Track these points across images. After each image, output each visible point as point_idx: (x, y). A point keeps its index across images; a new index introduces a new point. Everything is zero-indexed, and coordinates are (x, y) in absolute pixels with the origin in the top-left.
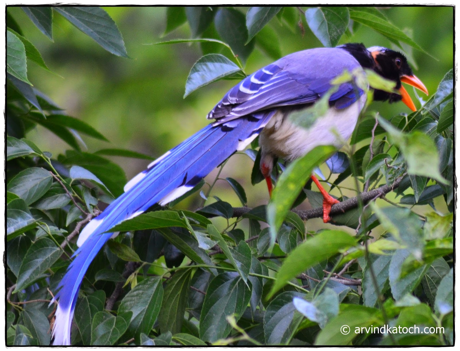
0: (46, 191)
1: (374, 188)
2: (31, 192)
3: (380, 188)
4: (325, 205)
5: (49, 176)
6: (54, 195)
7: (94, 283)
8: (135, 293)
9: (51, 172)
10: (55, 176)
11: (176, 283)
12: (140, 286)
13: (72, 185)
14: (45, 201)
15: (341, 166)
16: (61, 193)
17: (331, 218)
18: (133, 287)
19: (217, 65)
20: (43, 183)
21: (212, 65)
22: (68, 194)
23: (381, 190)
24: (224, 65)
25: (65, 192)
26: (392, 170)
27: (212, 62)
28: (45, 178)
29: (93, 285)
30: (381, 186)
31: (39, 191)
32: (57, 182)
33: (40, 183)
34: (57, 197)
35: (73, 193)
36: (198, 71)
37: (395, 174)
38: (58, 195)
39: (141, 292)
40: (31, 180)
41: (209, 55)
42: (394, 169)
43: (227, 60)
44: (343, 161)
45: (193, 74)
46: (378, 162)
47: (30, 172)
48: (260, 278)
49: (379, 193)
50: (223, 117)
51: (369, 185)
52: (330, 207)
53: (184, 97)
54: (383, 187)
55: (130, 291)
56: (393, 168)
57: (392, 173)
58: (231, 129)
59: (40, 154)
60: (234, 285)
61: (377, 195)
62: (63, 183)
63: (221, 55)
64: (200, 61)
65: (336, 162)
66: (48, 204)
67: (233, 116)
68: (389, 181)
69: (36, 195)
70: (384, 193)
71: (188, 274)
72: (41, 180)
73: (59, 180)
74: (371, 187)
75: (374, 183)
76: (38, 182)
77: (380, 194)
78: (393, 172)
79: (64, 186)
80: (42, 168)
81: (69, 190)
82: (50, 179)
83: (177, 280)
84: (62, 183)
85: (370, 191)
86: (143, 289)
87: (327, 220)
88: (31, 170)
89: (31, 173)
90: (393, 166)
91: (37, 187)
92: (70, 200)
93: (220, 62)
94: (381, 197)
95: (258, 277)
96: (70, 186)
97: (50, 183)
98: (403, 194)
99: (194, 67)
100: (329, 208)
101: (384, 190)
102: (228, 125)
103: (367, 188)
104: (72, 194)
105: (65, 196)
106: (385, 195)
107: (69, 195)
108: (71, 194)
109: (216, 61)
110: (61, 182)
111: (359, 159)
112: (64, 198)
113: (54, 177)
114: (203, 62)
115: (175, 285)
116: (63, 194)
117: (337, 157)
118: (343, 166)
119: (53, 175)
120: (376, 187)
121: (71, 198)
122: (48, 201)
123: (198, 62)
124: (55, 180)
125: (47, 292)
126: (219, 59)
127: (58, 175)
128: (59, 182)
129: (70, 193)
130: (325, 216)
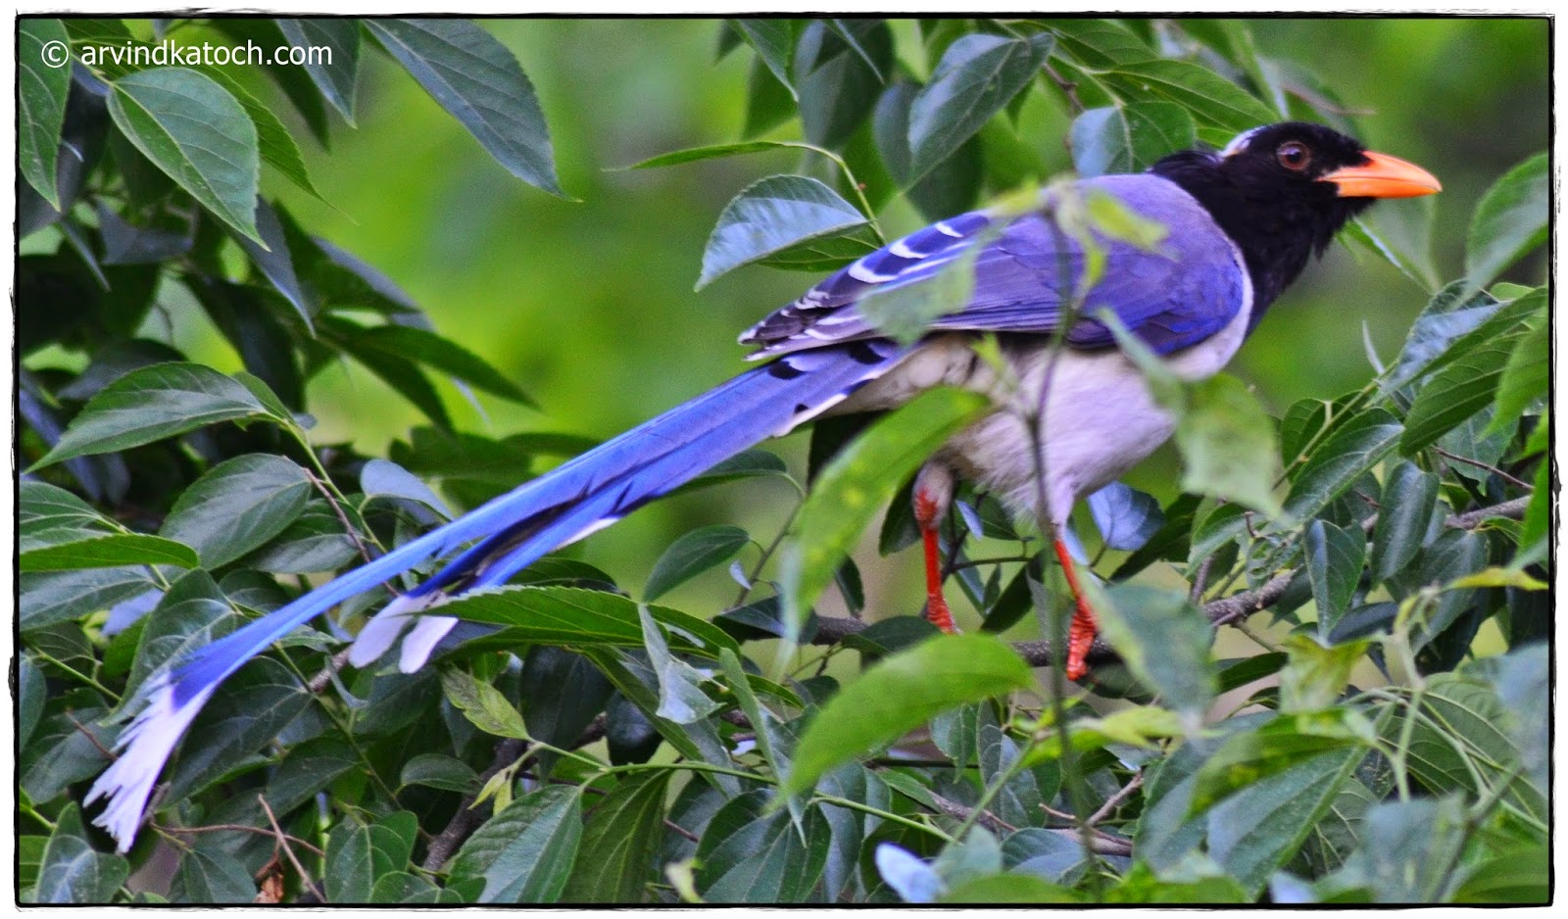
0: (287, 524)
1: (1220, 598)
2: (246, 519)
3: (1235, 598)
4: (1077, 631)
5: (302, 481)
6: (311, 534)
7: (398, 791)
8: (503, 827)
9: (308, 471)
10: (317, 481)
11: (621, 808)
12: (519, 810)
13: (365, 513)
14: (283, 549)
15: (1134, 530)
16: (332, 530)
17: (1089, 668)
18: (498, 809)
19: (803, 206)
20: (282, 500)
21: (787, 206)
22: (351, 535)
23: (1235, 603)
24: (822, 208)
25: (342, 529)
26: (1264, 549)
27: (789, 197)
28: (289, 486)
29: (394, 796)
30: (1237, 592)
31: (268, 519)
32: (321, 499)
33: (275, 498)
34: (317, 543)
35: (366, 534)
36: (742, 219)
37: (1271, 560)
38: (324, 536)
39: (519, 824)
40: (248, 489)
41: (781, 178)
42: (1270, 546)
43: (832, 196)
44: (1144, 518)
45: (730, 228)
46: (1229, 522)
47: (250, 466)
48: (860, 814)
49: (1230, 610)
50: (783, 340)
51: (1206, 587)
52: (1091, 638)
53: (697, 288)
54: (1242, 595)
55: (488, 822)
56: (1269, 541)
57: (1263, 556)
58: (795, 373)
59: (282, 417)
60: (782, 828)
61: (1224, 615)
62: (342, 505)
63: (814, 180)
64: (752, 193)
65: (1125, 518)
66: (293, 559)
67: (812, 338)
68: (1254, 577)
69: (259, 530)
70: (1242, 611)
71: (659, 786)
72: (276, 491)
73: (327, 494)
74: (1212, 592)
75: (1220, 584)
76: (269, 494)
77: (1233, 614)
78: (1268, 553)
79: (341, 512)
80: (285, 457)
81: (355, 524)
82: (304, 488)
83: (625, 800)
84: (335, 504)
85: (1206, 603)
86: (526, 817)
87: (1077, 673)
88: (251, 462)
89: (251, 470)
90: (1270, 535)
91: (265, 509)
92: (354, 553)
93: (810, 199)
94: (1233, 623)
95: (854, 809)
96: (359, 512)
97: (301, 501)
98: (1295, 620)
99: (734, 209)
100: (1087, 642)
101: (1243, 605)
102: (795, 363)
103: (1199, 596)
104: (363, 537)
105: (344, 541)
106: (1245, 619)
107: (353, 537)
108: (359, 537)
109: (800, 197)
110: (333, 500)
111: (1186, 514)
112: (338, 546)
113: (314, 485)
114: (762, 196)
115: (617, 814)
116: (337, 535)
117: (1129, 505)
118: (1140, 531)
119: (314, 478)
120: (1224, 596)
121: (357, 548)
122: (291, 550)
123: (746, 195)
124: (316, 493)
125: (259, 807)
126: (810, 190)
127: (328, 481)
128: (327, 501)
129: (358, 532)
130: (1072, 661)
